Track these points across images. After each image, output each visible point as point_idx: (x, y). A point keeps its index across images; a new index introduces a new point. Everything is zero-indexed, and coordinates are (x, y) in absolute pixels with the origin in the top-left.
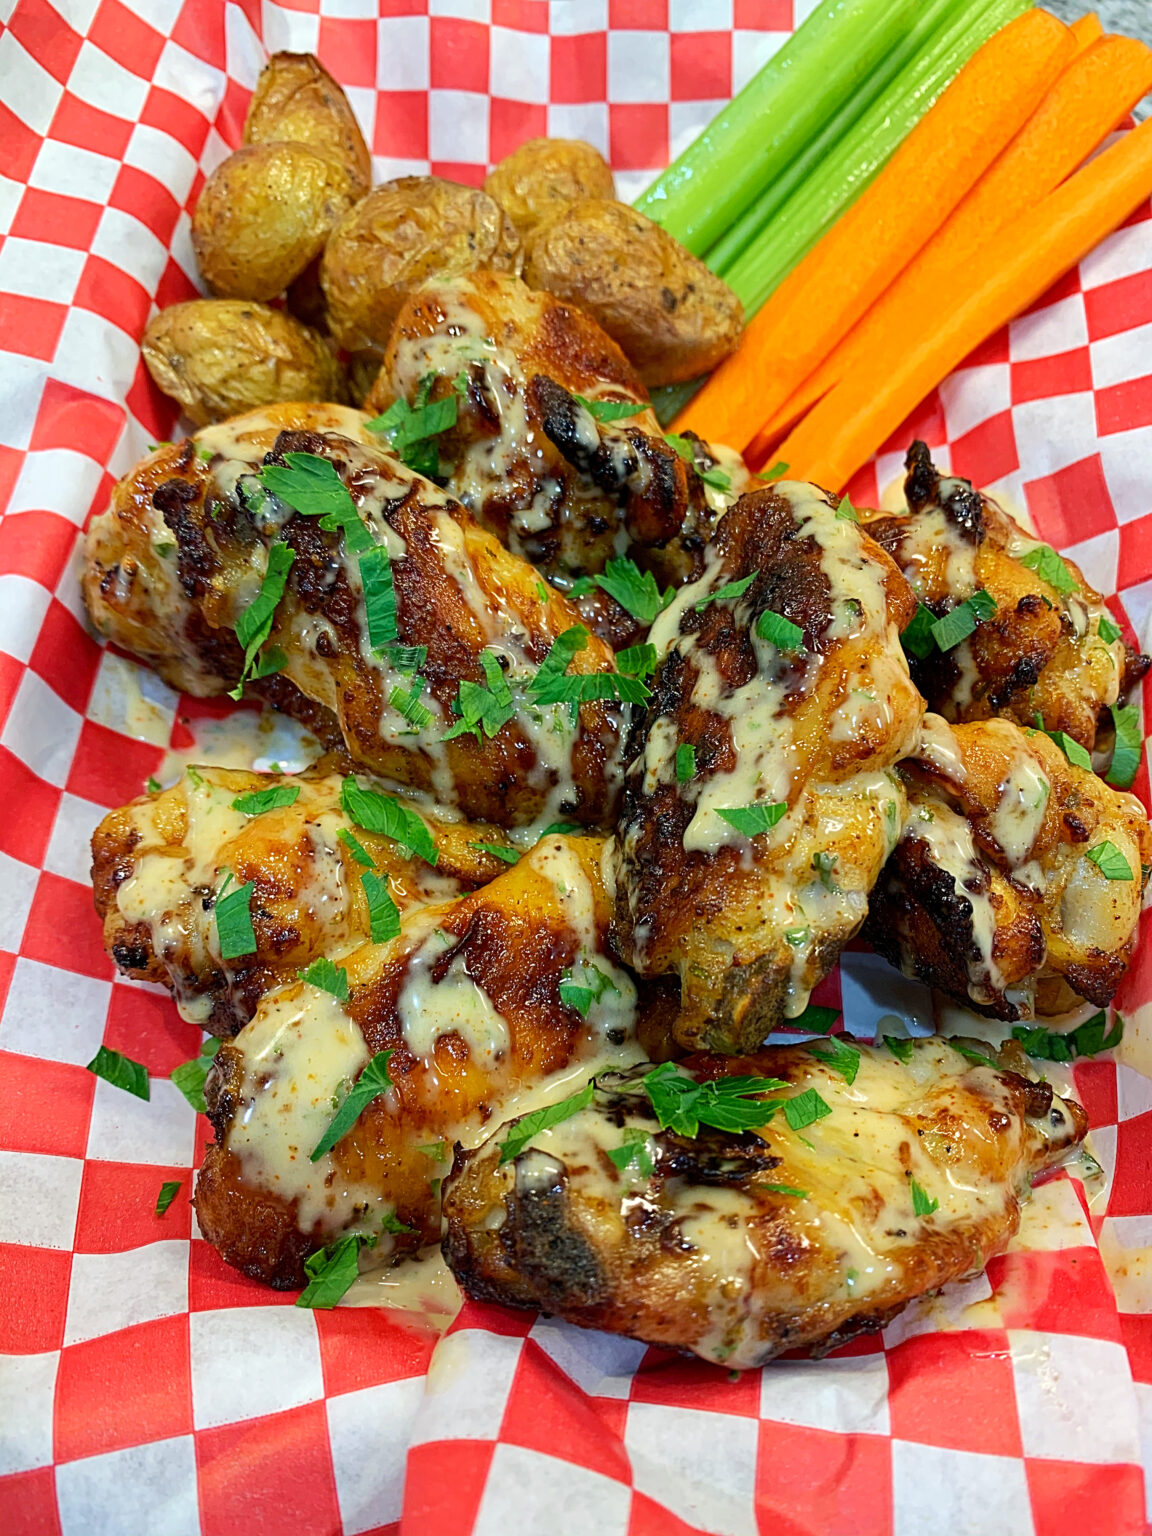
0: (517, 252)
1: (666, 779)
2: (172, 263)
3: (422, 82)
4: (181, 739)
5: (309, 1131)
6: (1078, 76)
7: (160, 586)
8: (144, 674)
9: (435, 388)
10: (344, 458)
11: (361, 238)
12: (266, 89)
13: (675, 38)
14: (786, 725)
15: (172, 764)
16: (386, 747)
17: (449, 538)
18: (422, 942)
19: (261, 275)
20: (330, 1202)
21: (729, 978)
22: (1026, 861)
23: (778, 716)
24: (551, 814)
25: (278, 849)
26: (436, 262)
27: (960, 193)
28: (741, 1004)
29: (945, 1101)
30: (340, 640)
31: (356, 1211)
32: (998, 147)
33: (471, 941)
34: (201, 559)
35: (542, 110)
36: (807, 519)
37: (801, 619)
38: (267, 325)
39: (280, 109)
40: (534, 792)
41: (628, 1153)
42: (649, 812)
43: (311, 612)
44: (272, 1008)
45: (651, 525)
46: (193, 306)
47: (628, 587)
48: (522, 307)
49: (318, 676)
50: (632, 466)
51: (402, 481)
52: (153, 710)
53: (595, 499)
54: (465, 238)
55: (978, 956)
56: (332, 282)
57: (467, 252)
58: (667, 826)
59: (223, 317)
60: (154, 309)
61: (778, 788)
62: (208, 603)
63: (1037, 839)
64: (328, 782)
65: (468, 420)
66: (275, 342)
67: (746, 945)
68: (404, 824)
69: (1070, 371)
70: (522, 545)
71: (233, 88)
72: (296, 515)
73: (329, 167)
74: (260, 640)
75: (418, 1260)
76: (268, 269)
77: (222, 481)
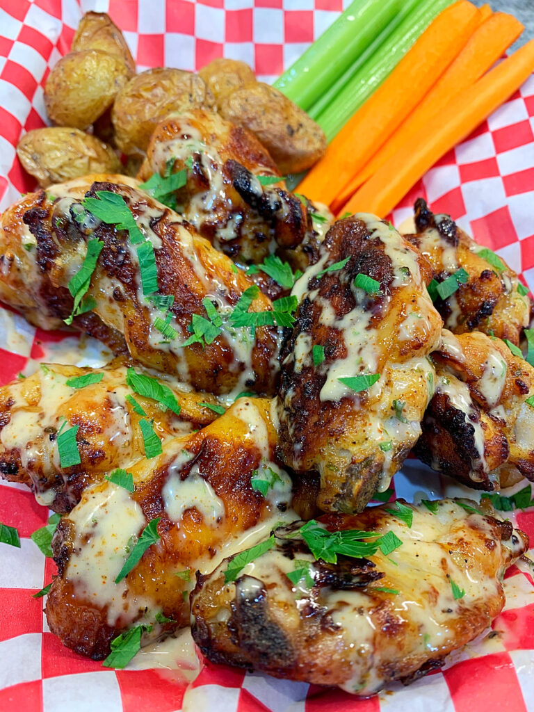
0: (213, 105)
1: (308, 363)
2: (33, 110)
3: (161, 29)
4: (36, 353)
5: (114, 567)
6: (484, 31)
7: (27, 267)
8: (17, 317)
9: (174, 165)
10: (128, 195)
11: (134, 96)
12: (82, 31)
13: (286, 13)
14: (373, 332)
15: (31, 365)
16: (151, 350)
17: (186, 240)
18: (175, 457)
19: (81, 116)
20: (126, 607)
21: (349, 470)
22: (497, 405)
23: (368, 328)
24: (241, 386)
25: (91, 407)
26: (173, 107)
28: (357, 485)
29: (461, 534)
30: (126, 292)
31: (141, 612)
33: (202, 456)
34: (50, 249)
35: (221, 46)
36: (375, 230)
37: (378, 277)
38: (84, 139)
39: (89, 39)
40: (232, 374)
42: (299, 381)
43: (110, 276)
44: (90, 496)
45: (288, 237)
46: (44, 130)
47: (278, 272)
48: (219, 127)
49: (113, 312)
50: (279, 206)
51: (159, 209)
52: (21, 337)
53: (259, 223)
54: (187, 96)
55: (478, 456)
56: (118, 119)
57: (188, 104)
58: (310, 389)
59: (61, 135)
60: (24, 132)
61: (371, 366)
62: (53, 273)
63: (503, 393)
64: (119, 371)
65: (193, 182)
66: (88, 148)
67: (358, 452)
68: (162, 392)
70: (221, 247)
71: (65, 28)
72: (103, 224)
73: (117, 62)
74: (83, 292)
75: (175, 637)
76: (85, 112)
77: (61, 208)
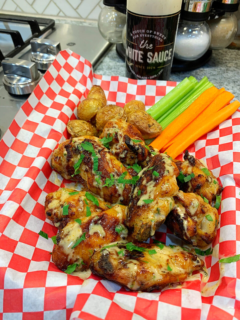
0: (126, 117)
1: (136, 195)
2: (73, 114)
3: (116, 90)
4: (62, 186)
5: (71, 244)
6: (220, 97)
7: (64, 160)
8: (59, 175)
9: (110, 135)
10: (94, 143)
11: (102, 113)
12: (92, 90)
13: (157, 87)
14: (155, 188)
15: (60, 188)
16: (94, 187)
17: (108, 156)
18: (94, 217)
19: (87, 117)
20: (73, 256)
21: (141, 226)
22: (194, 215)
23: (154, 186)
24: (119, 202)
25: (74, 200)
26: (113, 117)
27: (199, 113)
28: (143, 230)
29: (177, 254)
30: (89, 169)
31: (77, 259)
32: (206, 106)
33: (102, 218)
34: (70, 156)
35: (135, 96)
36: (164, 159)
37: (160, 172)
38: (86, 124)
39: (94, 93)
40: (116, 197)
41: (120, 252)
42: (133, 200)
43: (85, 165)
44: (69, 224)
45: (141, 158)
46: (75, 120)
47: (136, 168)
48: (125, 125)
49: (85, 175)
50: (138, 149)
51: (102, 148)
52: (59, 180)
53: (132, 154)
54: (118, 114)
55: (185, 230)
56: (97, 119)
57: (118, 116)
58: (135, 203)
59: (80, 122)
60: (69, 120)
61: (152, 197)
62: (70, 162)
63: (196, 212)
64: (84, 192)
65: (114, 140)
66: (87, 127)
67: (144, 221)
68: (94, 199)
69: (216, 141)
70: (120, 159)
71: (87, 89)
72: (85, 150)
73: (99, 102)
74: (78, 168)
75: (86, 271)
76: (88, 116)
77: (75, 145)
